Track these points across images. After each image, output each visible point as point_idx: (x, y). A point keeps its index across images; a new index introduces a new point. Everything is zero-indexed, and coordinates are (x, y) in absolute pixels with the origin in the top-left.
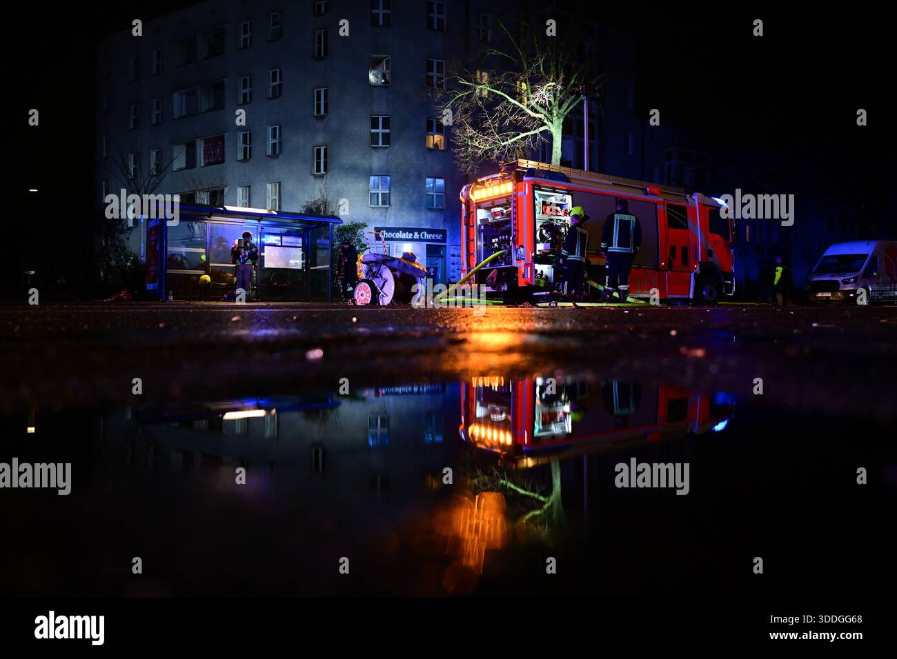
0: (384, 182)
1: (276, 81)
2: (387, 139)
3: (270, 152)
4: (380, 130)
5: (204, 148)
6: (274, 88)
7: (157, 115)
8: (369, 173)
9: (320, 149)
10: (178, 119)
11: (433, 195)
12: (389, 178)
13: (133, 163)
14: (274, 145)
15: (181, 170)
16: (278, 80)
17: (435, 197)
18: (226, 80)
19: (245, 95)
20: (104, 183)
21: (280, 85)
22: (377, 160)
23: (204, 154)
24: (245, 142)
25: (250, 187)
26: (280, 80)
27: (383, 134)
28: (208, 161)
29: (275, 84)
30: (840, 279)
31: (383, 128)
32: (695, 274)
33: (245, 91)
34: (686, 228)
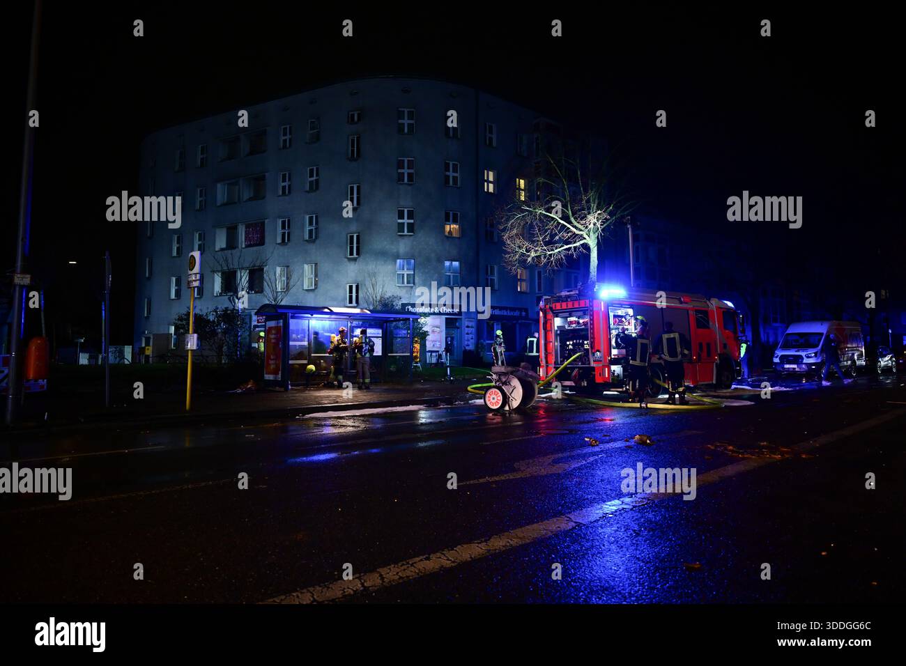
0: (409, 264)
1: (313, 177)
2: (411, 228)
3: (307, 237)
4: (406, 221)
5: (246, 231)
6: (311, 182)
7: (200, 202)
8: (397, 256)
9: (353, 236)
10: (221, 206)
11: (450, 276)
12: (413, 261)
13: (176, 242)
14: (311, 231)
15: (222, 250)
16: (315, 175)
17: (452, 277)
18: (266, 174)
19: (284, 188)
20: (147, 260)
21: (317, 181)
22: (403, 246)
23: (245, 237)
24: (283, 227)
25: (288, 267)
26: (317, 176)
27: (408, 224)
28: (249, 243)
29: (312, 179)
30: (803, 354)
31: (408, 219)
32: (716, 364)
33: (283, 184)
34: (708, 328)
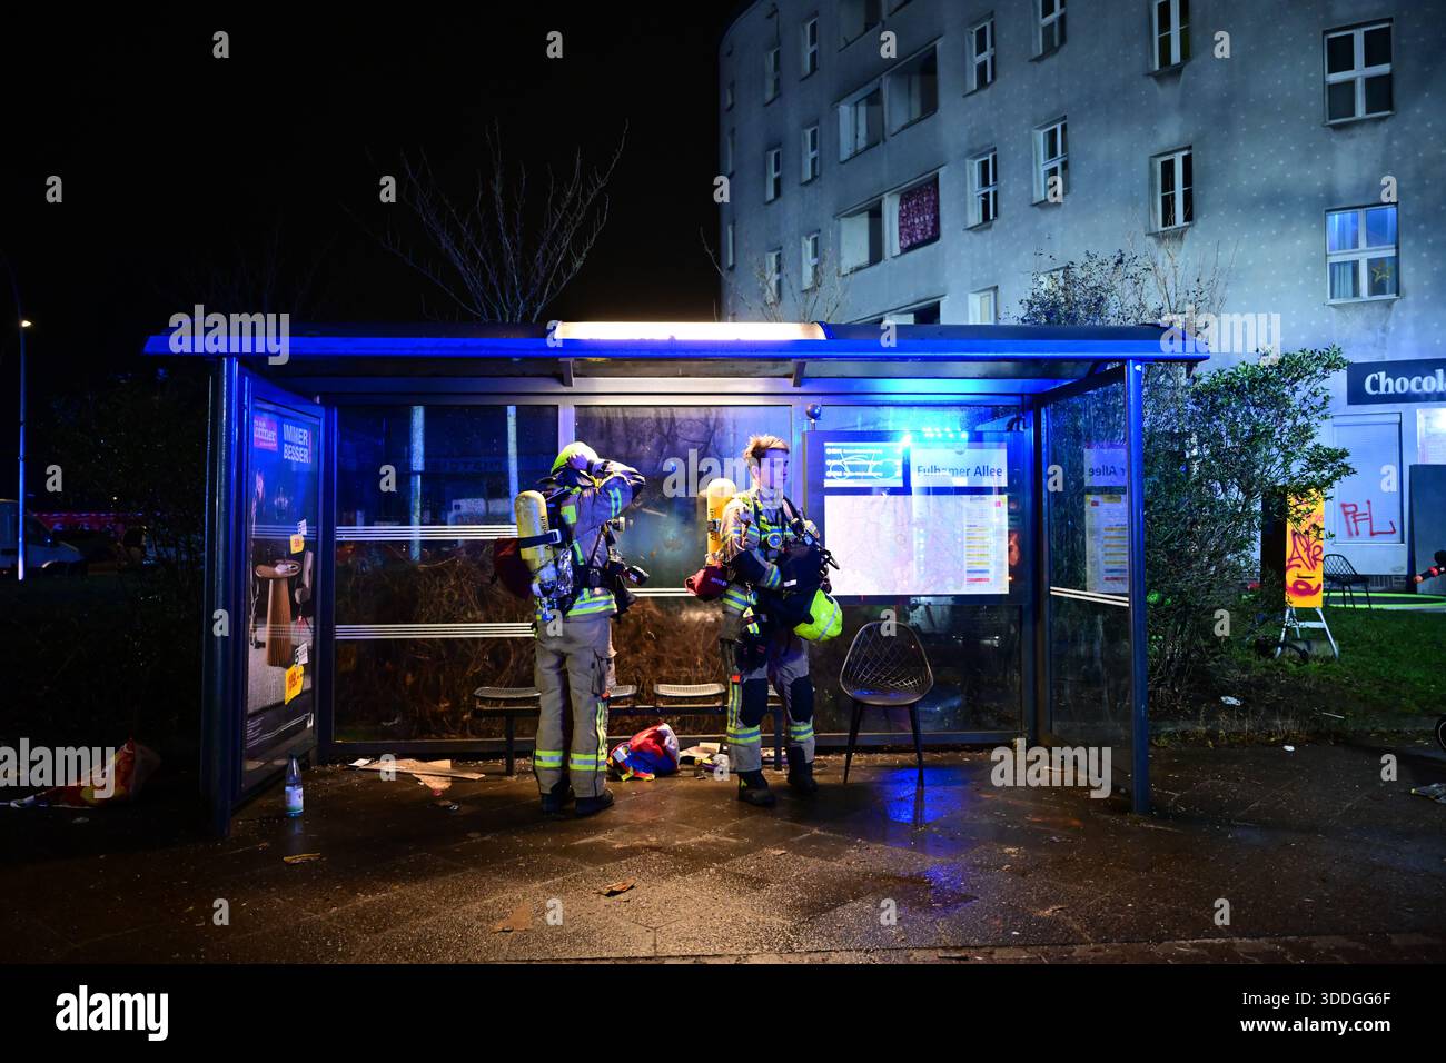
1: (1052, 11)
2: (1382, 92)
4: (1359, 72)
5: (900, 213)
6: (1048, 29)
7: (813, 160)
9: (1172, 161)
10: (851, 159)
15: (858, 269)
16: (1057, 8)
19: (981, 67)
21: (1062, 20)
22: (1349, 163)
23: (900, 228)
24: (983, 181)
25: (996, 289)
26: (1062, 7)
27: (1369, 80)
28: (908, 242)
29: (1050, 19)
31: (1369, 63)
33: (982, 58)
